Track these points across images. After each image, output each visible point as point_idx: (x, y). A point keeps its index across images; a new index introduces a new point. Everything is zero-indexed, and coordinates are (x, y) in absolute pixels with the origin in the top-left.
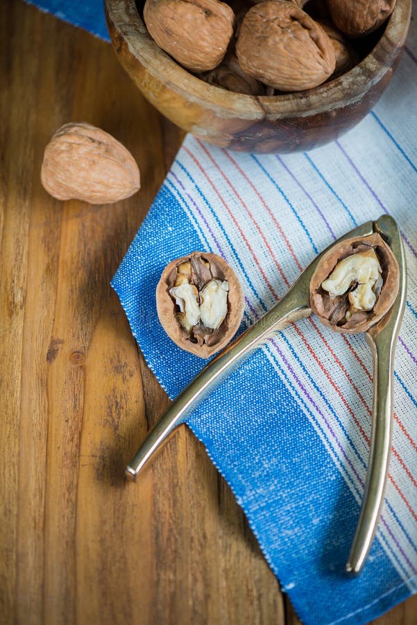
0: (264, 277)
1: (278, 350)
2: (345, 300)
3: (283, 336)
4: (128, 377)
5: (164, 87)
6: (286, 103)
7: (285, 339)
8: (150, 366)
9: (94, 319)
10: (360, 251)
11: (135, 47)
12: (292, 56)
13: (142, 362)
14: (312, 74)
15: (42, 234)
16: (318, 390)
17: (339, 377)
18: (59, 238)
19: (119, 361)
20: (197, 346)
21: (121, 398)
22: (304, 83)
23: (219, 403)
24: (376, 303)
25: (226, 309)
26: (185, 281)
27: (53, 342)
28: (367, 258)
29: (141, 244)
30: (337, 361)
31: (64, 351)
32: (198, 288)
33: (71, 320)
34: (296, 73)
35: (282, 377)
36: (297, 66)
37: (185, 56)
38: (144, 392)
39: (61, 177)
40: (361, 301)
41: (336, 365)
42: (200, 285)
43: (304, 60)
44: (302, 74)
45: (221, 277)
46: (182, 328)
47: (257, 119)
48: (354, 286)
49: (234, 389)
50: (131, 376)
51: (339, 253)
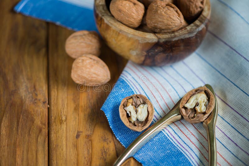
0: (161, 108)
1: (169, 131)
2: (194, 110)
3: (170, 127)
4: (109, 143)
5: (119, 33)
6: (166, 35)
7: (171, 128)
8: (117, 139)
9: (94, 125)
10: (199, 93)
11: (107, 20)
12: (168, 16)
13: (114, 138)
14: (176, 23)
15: (72, 97)
16: (186, 144)
17: (194, 139)
18: (79, 99)
19: (105, 138)
20: (137, 127)
21: (107, 150)
22: (173, 27)
23: (146, 150)
24: (206, 110)
25: (147, 113)
26: (130, 105)
27: (78, 132)
28: (201, 94)
29: (112, 95)
30: (192, 134)
31: (83, 135)
32: (136, 107)
33: (85, 125)
34: (169, 22)
35: (171, 140)
36: (170, 19)
37: (126, 20)
38: (116, 148)
39: (79, 72)
40: (200, 109)
41: (192, 135)
42: (136, 106)
43: (172, 17)
44: (172, 23)
45: (144, 103)
46: (130, 122)
47: (155, 42)
48: (197, 104)
49: (152, 145)
50: (110, 142)
51: (190, 94)
